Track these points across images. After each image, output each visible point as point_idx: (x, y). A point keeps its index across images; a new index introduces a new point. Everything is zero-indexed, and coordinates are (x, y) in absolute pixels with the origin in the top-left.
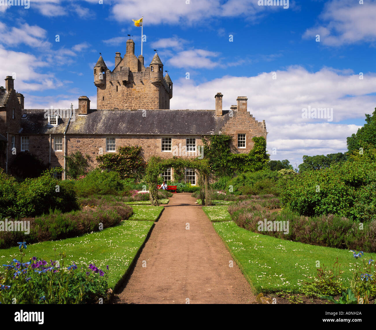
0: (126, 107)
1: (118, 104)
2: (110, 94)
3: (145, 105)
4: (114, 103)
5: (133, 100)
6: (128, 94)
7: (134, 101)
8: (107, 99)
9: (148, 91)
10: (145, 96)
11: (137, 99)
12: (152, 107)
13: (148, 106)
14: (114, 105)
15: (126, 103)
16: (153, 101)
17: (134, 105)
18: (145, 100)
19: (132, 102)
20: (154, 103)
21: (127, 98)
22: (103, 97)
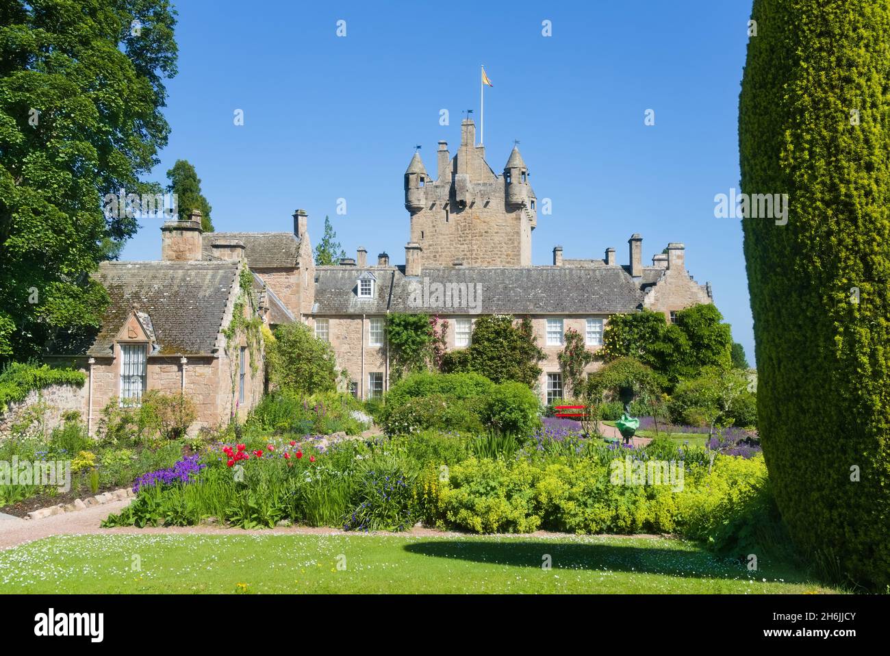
0: (463, 251)
1: (448, 246)
2: (434, 226)
3: (497, 247)
4: (440, 245)
5: (474, 238)
6: (465, 226)
7: (476, 240)
8: (428, 236)
9: (500, 221)
10: (496, 231)
11: (482, 236)
12: (509, 252)
13: (502, 249)
14: (441, 248)
15: (463, 244)
16: (511, 240)
17: (475, 247)
18: (497, 239)
19: (474, 242)
20: (513, 243)
21: (463, 234)
22: (422, 233)
